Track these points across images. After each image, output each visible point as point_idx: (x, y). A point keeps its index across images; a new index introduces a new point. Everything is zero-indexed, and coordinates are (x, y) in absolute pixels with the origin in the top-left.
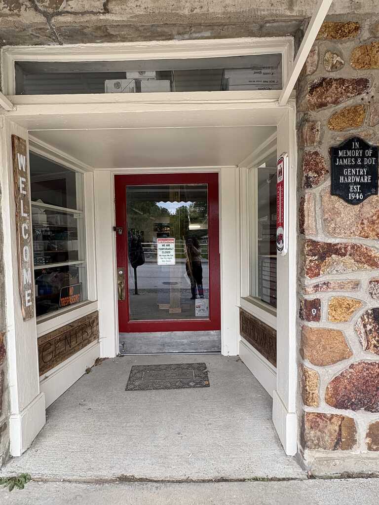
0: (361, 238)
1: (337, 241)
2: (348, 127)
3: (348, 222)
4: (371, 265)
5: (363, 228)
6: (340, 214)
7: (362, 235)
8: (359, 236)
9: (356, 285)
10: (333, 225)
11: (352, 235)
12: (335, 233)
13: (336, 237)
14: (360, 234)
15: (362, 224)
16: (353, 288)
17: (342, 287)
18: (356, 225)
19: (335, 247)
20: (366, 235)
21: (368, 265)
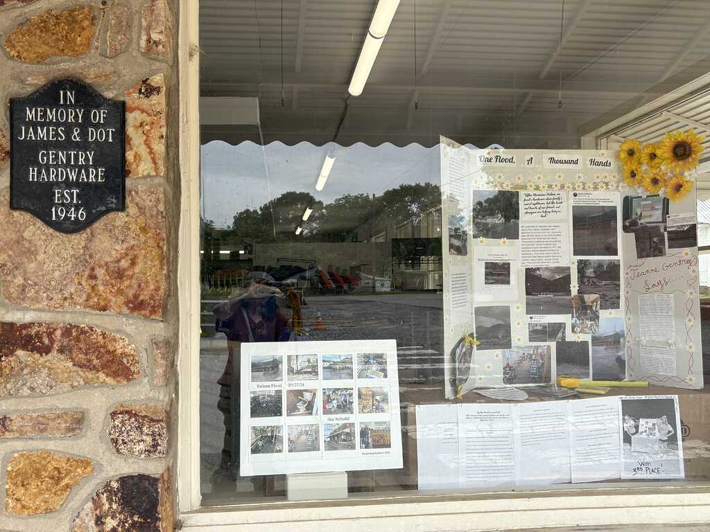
0: (87, 310)
1: (28, 317)
2: (55, 54)
3: (57, 274)
4: (115, 375)
5: (93, 288)
6: (36, 253)
7: (91, 303)
8: (85, 307)
9: (77, 422)
10: (19, 280)
11: (66, 304)
12: (24, 299)
13: (27, 309)
14: (87, 300)
15: (93, 277)
16: (69, 430)
17: (42, 427)
18: (76, 281)
19: (24, 332)
20: (102, 303)
21: (107, 375)
